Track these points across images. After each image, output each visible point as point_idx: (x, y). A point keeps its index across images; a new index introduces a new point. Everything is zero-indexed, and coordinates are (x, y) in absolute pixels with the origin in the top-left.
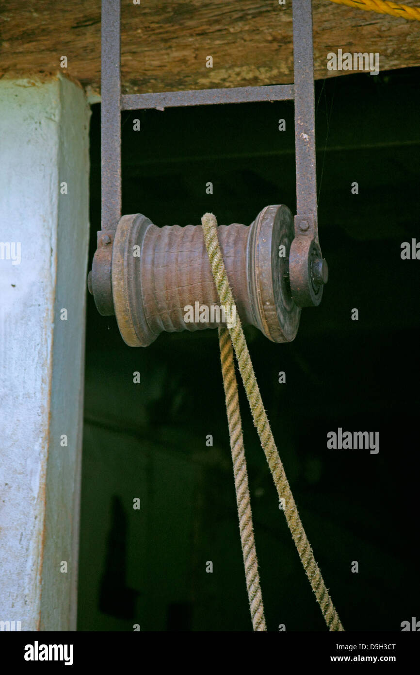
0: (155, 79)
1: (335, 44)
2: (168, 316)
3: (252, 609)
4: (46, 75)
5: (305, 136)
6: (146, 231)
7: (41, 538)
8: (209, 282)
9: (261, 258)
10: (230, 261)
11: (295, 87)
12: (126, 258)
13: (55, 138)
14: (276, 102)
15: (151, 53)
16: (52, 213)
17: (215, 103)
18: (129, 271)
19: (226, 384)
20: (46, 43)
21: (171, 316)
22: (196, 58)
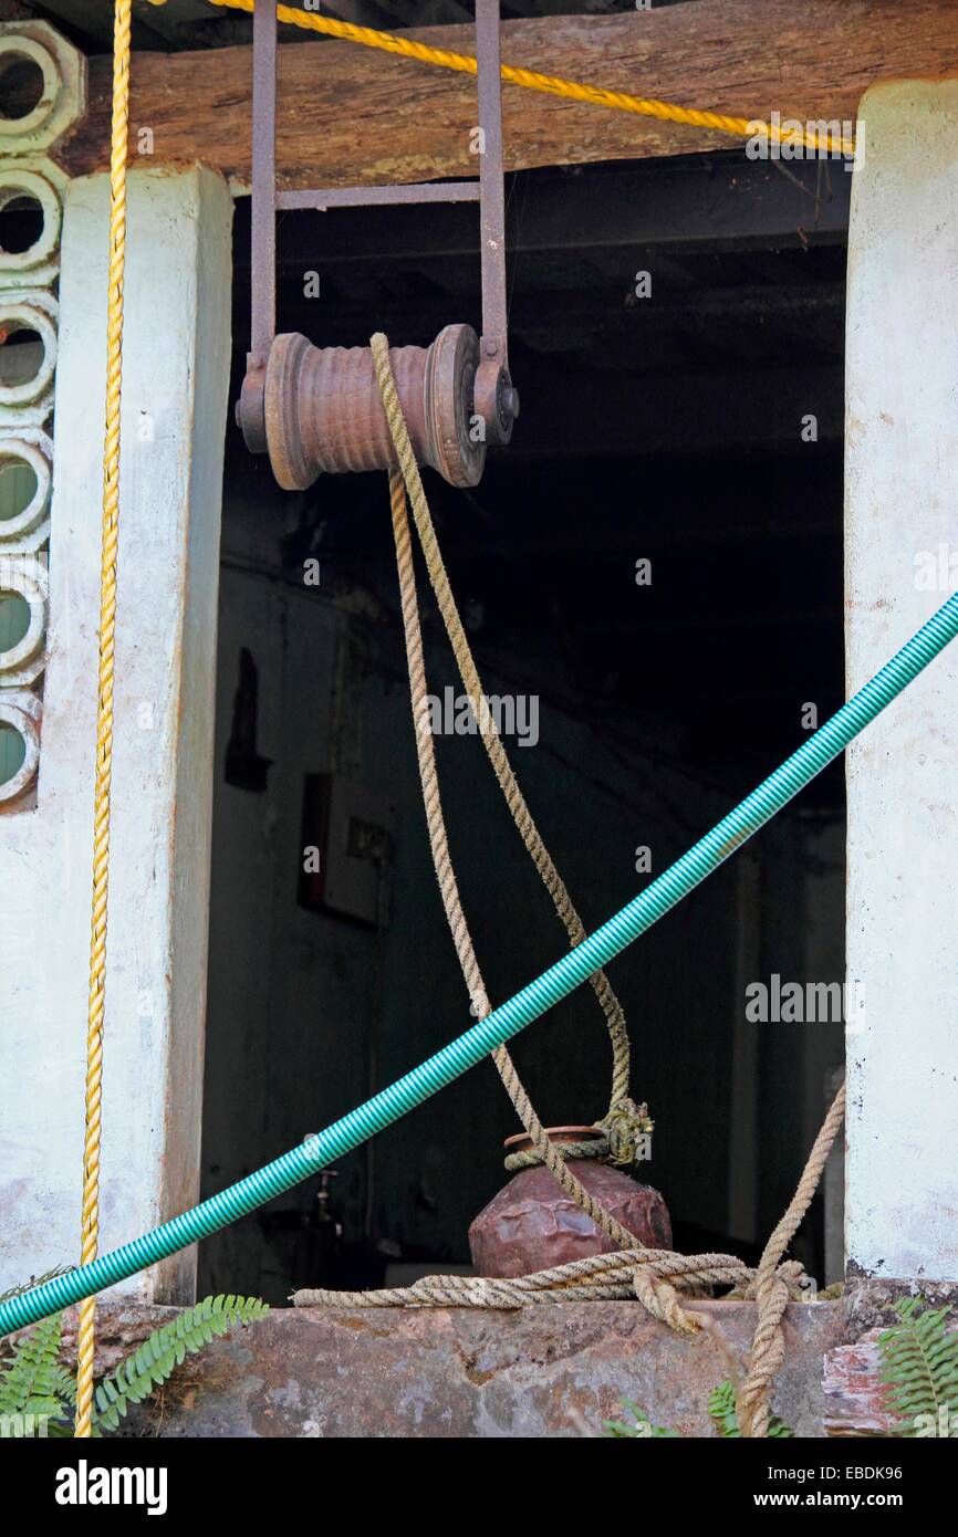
0: (311, 169)
1: (523, 130)
2: (330, 455)
3: (426, 796)
4: (183, 164)
5: (493, 243)
6: (305, 354)
7: (176, 710)
8: (379, 415)
9: (441, 387)
10: (404, 390)
11: (482, 185)
12: (281, 386)
13: (194, 239)
14: (458, 203)
15: (306, 138)
16: (189, 327)
17: (386, 202)
18: (284, 403)
19: (397, 534)
20: (182, 124)
21: (334, 455)
22: (359, 144)
